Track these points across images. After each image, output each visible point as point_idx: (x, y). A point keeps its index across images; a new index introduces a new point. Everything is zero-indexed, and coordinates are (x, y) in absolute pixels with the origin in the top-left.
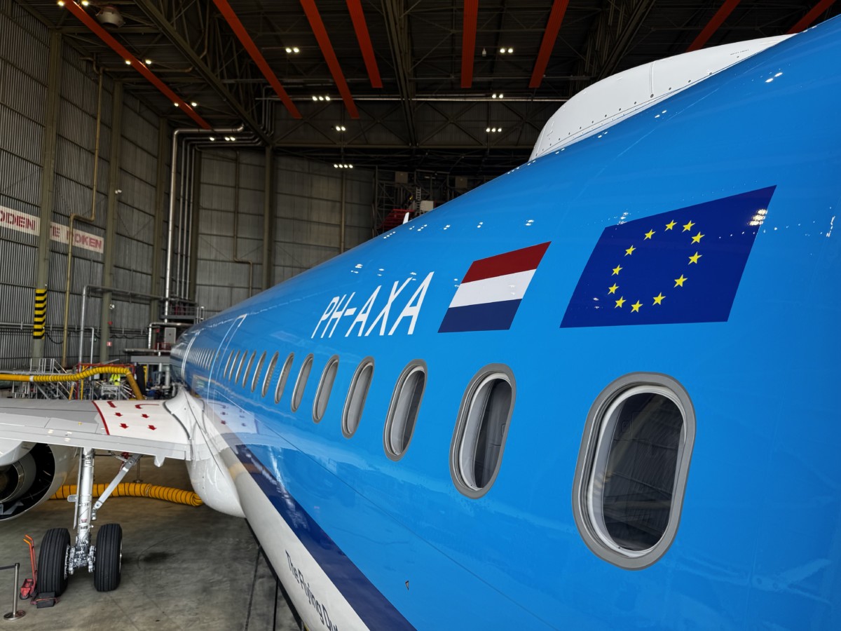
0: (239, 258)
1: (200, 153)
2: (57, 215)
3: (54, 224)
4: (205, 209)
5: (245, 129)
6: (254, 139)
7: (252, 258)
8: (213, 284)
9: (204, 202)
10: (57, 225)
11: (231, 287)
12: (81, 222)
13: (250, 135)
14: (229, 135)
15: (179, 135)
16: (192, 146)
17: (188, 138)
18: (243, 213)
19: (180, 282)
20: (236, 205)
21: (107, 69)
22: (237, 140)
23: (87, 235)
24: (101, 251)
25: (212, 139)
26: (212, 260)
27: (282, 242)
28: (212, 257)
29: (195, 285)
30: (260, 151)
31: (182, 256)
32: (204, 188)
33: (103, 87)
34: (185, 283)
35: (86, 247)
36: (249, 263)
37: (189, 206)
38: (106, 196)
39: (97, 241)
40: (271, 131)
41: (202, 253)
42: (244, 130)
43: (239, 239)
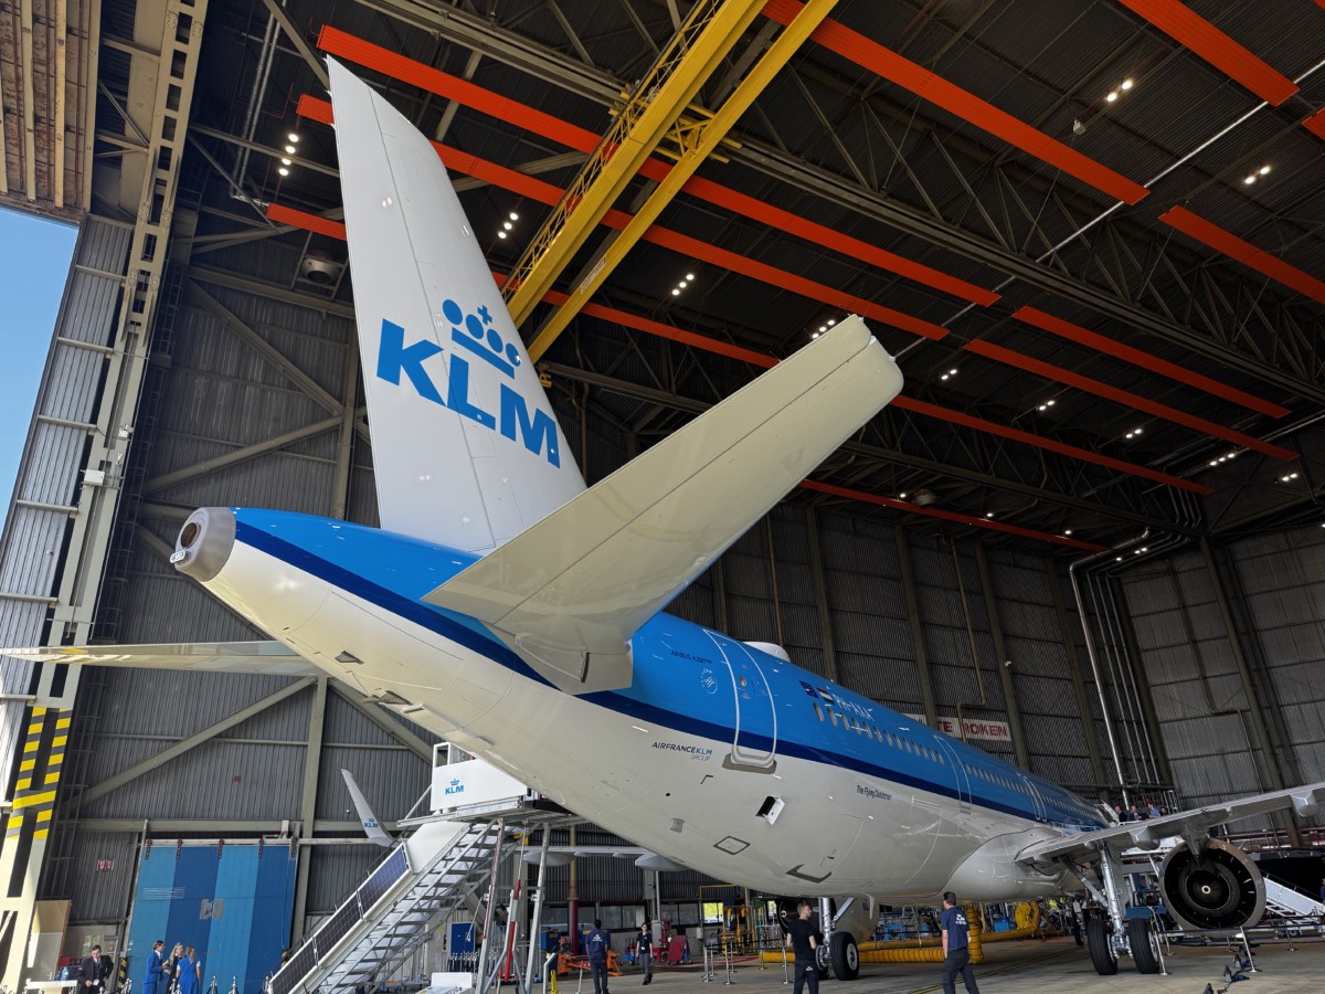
0: (1219, 707)
1: (1119, 579)
2: (941, 708)
3: (943, 719)
4: (1147, 650)
5: (1151, 532)
6: (1174, 537)
7: (1240, 702)
8: (1192, 754)
9: (1144, 641)
10: (948, 719)
11: (1222, 754)
12: (972, 710)
13: (1164, 536)
14: (1138, 546)
15: (1075, 571)
16: (1102, 575)
17: (1091, 568)
18: (1205, 640)
19: (1139, 760)
20: (1190, 632)
21: (958, 537)
22: (1149, 549)
23: (984, 723)
24: (1008, 739)
25: (1119, 559)
26: (1180, 720)
27: (1279, 667)
28: (1180, 716)
29: (1167, 761)
30: (1192, 548)
31: (1130, 723)
32: (1138, 624)
33: (958, 554)
34: (1148, 761)
35: (987, 737)
36: (1236, 712)
37: (1121, 652)
38: (997, 671)
39: (999, 728)
40: (1197, 518)
41: (1162, 713)
42: (1150, 534)
43: (1210, 680)
